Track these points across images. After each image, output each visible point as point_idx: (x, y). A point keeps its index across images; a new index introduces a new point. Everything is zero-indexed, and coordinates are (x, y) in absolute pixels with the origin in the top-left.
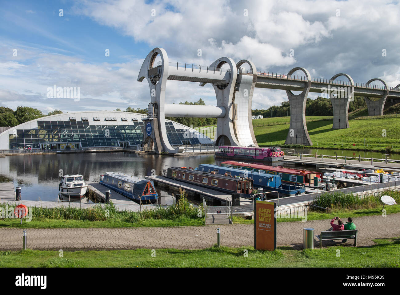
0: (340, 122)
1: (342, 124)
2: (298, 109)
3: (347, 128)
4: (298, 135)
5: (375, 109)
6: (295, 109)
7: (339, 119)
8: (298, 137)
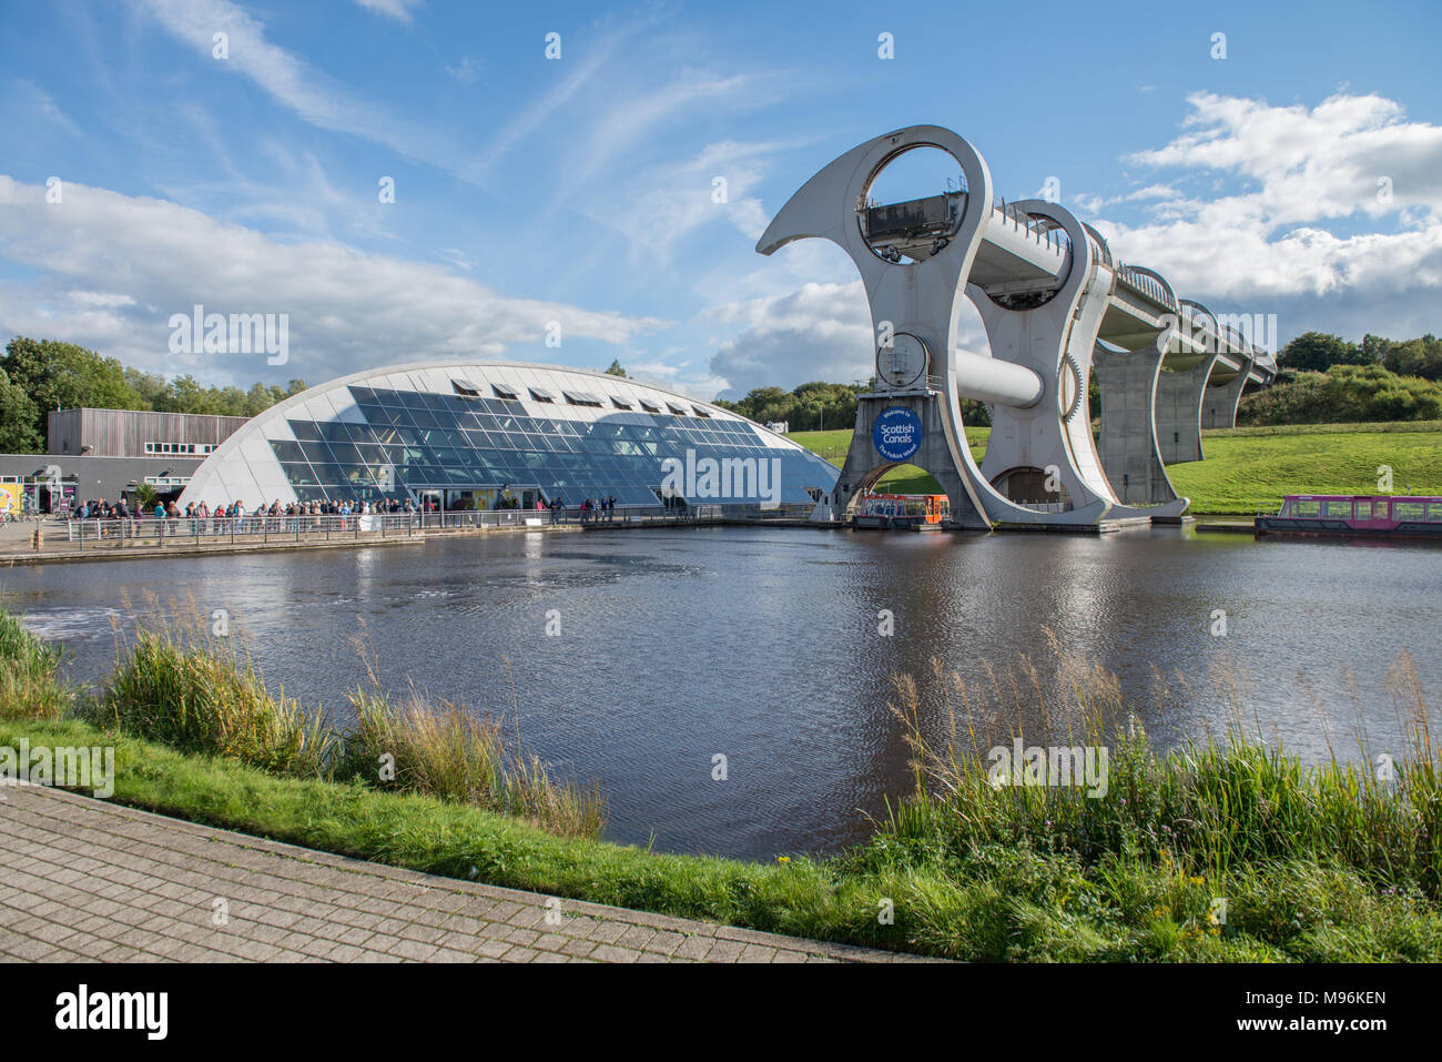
0: (1176, 441)
1: (1184, 449)
2: (1131, 396)
3: (1201, 459)
4: (1132, 476)
5: (1213, 411)
6: (1123, 395)
7: (1176, 434)
8: (1130, 481)
